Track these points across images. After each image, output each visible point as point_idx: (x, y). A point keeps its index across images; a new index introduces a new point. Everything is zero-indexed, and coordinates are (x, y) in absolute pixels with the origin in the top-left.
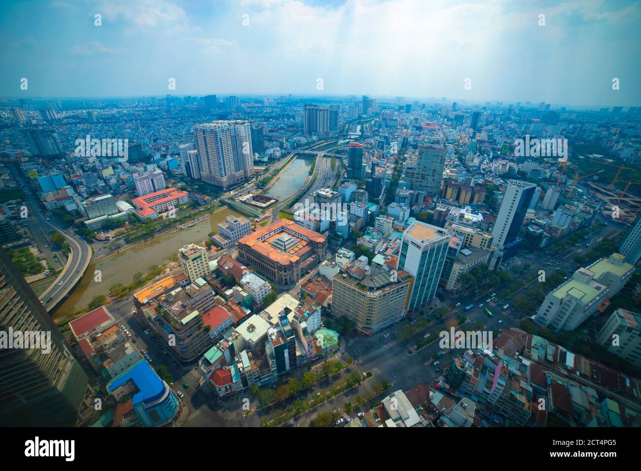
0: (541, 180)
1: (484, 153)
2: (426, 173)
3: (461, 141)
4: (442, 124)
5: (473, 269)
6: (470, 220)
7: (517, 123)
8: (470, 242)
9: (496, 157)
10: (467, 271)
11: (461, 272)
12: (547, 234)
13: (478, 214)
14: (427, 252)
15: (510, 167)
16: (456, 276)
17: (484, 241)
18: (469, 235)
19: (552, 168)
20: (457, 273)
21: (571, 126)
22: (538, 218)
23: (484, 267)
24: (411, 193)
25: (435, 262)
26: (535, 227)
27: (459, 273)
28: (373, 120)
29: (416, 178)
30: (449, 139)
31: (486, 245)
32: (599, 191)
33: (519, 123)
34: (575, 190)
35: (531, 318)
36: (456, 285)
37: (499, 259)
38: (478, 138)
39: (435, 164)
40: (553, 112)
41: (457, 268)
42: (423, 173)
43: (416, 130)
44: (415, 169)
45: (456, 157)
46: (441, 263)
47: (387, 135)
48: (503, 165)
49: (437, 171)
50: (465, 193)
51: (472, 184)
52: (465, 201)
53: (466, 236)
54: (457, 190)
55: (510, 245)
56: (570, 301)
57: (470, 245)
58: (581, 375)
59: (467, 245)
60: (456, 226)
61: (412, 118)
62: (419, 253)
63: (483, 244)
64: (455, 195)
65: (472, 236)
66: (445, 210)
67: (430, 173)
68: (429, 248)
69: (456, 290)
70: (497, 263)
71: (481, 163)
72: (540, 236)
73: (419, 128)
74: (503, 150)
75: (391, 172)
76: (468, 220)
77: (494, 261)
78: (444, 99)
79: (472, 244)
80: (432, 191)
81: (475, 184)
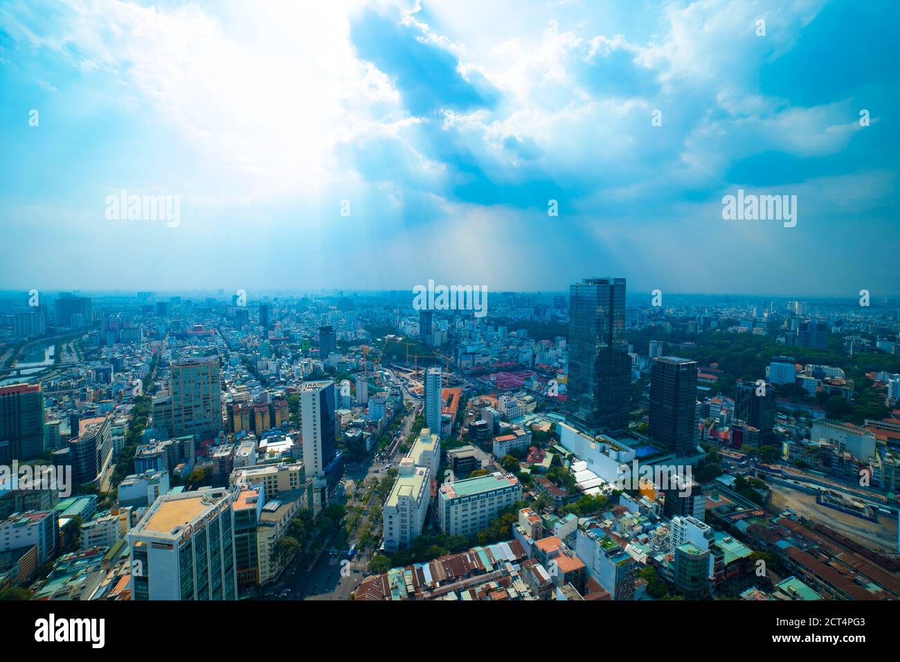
0: (349, 373)
1: (282, 355)
2: (192, 404)
3: (249, 345)
4: (220, 325)
5: (290, 526)
6: (275, 452)
7: (315, 312)
8: (276, 486)
9: (296, 358)
10: (283, 533)
11: (272, 541)
12: (368, 434)
13: (285, 440)
14: (189, 546)
15: (314, 366)
16: (267, 553)
17: (293, 477)
18: (270, 478)
19: (357, 356)
20: (268, 547)
21: (365, 311)
22: (356, 418)
23: (304, 515)
24: (166, 446)
25: (215, 553)
26: (353, 430)
27: (270, 545)
28: (86, 333)
29: (175, 416)
30: (233, 344)
31: (298, 481)
32: (401, 370)
33: (317, 312)
34: (382, 374)
35: (381, 548)
36: (272, 566)
37: (323, 491)
38: (271, 337)
39: (205, 386)
40: (345, 298)
41: (264, 539)
42: (188, 404)
43: (178, 339)
44: (171, 403)
45: (243, 368)
46: (228, 549)
47: (117, 355)
48: (306, 365)
49: (210, 396)
50: (260, 416)
51: (269, 401)
52: (265, 428)
53: (267, 480)
54: (248, 416)
55: (331, 465)
56: (404, 503)
57: (276, 491)
58: (442, 583)
59: (273, 493)
60: (248, 471)
61: (169, 322)
62: (173, 555)
63: (293, 482)
64: (247, 424)
65: (275, 477)
66: (228, 453)
67: (200, 402)
68: (193, 537)
69: (276, 575)
70: (323, 499)
71: (279, 367)
72: (361, 439)
73: (183, 336)
74: (303, 346)
75: (126, 420)
76: (272, 454)
77: (317, 497)
78: (221, 292)
79: (279, 489)
80: (209, 429)
81: (273, 399)
